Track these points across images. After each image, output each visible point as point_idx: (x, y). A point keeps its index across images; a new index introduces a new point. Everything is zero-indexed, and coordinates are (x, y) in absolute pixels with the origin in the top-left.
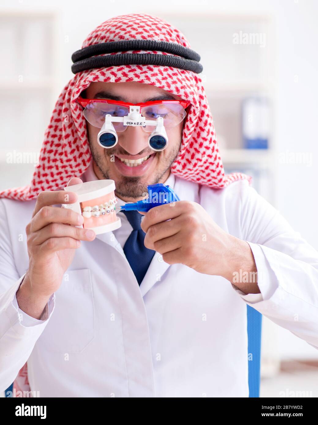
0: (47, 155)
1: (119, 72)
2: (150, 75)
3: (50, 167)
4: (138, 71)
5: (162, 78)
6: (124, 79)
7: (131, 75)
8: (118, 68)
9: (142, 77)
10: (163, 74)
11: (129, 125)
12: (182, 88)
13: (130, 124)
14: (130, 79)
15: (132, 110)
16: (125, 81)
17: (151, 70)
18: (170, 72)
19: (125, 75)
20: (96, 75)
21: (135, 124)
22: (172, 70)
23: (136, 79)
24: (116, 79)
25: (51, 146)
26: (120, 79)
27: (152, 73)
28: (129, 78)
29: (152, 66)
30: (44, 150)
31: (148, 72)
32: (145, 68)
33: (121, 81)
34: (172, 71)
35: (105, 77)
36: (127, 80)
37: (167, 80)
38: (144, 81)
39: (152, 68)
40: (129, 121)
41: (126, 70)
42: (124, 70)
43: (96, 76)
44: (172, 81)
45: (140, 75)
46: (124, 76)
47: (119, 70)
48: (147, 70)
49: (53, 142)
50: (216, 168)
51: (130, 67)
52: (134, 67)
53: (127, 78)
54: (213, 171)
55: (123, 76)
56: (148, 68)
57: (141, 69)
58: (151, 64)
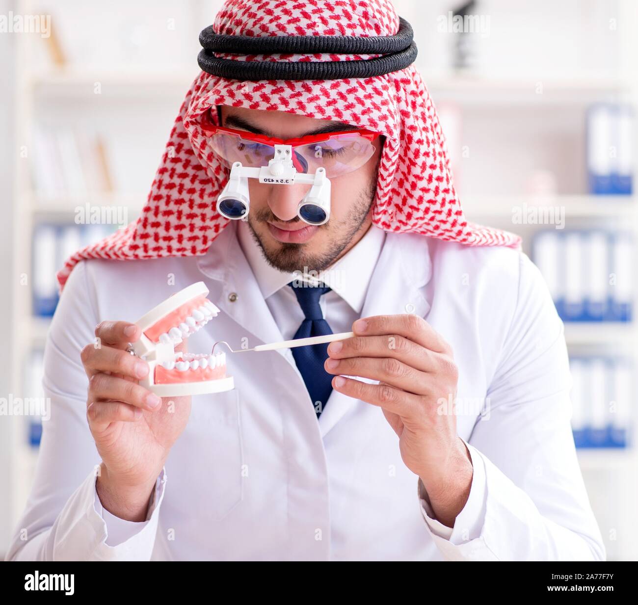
0: (164, 192)
1: (255, 93)
2: (306, 101)
3: (168, 213)
4: (287, 93)
5: (327, 102)
6: (263, 106)
7: (275, 99)
8: (255, 85)
9: (293, 104)
10: (330, 94)
11: (267, 182)
12: (364, 113)
13: (270, 181)
14: (273, 108)
15: (279, 152)
16: (265, 109)
17: (309, 90)
18: (343, 87)
19: (265, 98)
20: (221, 94)
21: (277, 181)
22: (348, 82)
23: (282, 108)
24: (251, 104)
25: (171, 176)
26: (256, 105)
27: (310, 96)
28: (271, 104)
29: (309, 83)
30: (159, 184)
31: (302, 93)
32: (298, 87)
33: (259, 108)
34: (347, 85)
35: (233, 99)
36: (268, 109)
37: (336, 105)
38: (296, 111)
39: (311, 86)
40: (268, 178)
41: (268, 89)
42: (264, 90)
43: (220, 96)
44: (345, 106)
45: (289, 100)
46: (263, 101)
47: (256, 89)
48: (301, 90)
49: (173, 170)
50: (447, 217)
51: (274, 84)
52: (281, 84)
53: (268, 105)
54: (444, 222)
55: (262, 99)
56: (303, 86)
57: (292, 87)
58: (309, 79)
